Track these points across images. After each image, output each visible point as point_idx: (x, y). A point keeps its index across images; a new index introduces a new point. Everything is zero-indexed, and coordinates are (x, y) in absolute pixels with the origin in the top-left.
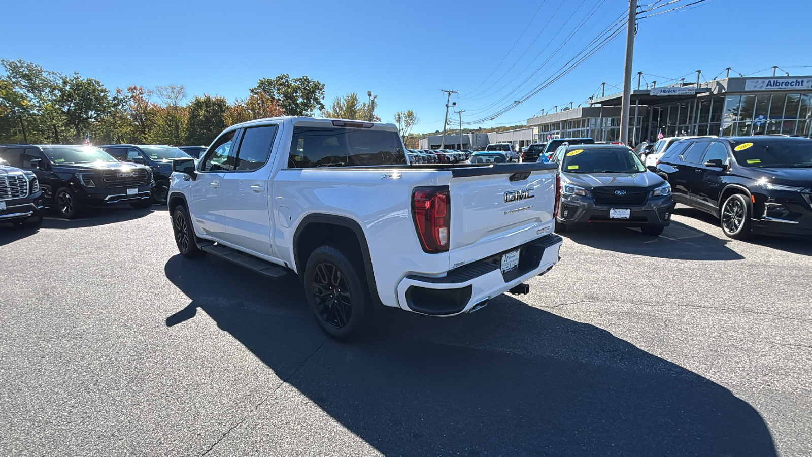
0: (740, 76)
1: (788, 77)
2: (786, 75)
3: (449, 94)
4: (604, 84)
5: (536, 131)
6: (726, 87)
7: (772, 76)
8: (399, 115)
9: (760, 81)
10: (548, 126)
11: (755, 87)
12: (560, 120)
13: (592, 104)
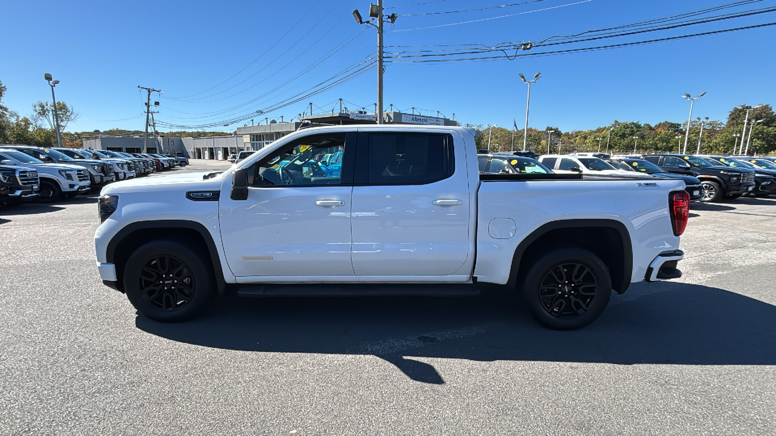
0: (398, 112)
1: (420, 116)
2: (419, 114)
3: (149, 91)
4: (311, 104)
5: (247, 139)
6: (393, 119)
7: (412, 113)
8: (42, 107)
9: (409, 116)
10: (260, 136)
11: (407, 120)
12: (275, 131)
13: (302, 120)
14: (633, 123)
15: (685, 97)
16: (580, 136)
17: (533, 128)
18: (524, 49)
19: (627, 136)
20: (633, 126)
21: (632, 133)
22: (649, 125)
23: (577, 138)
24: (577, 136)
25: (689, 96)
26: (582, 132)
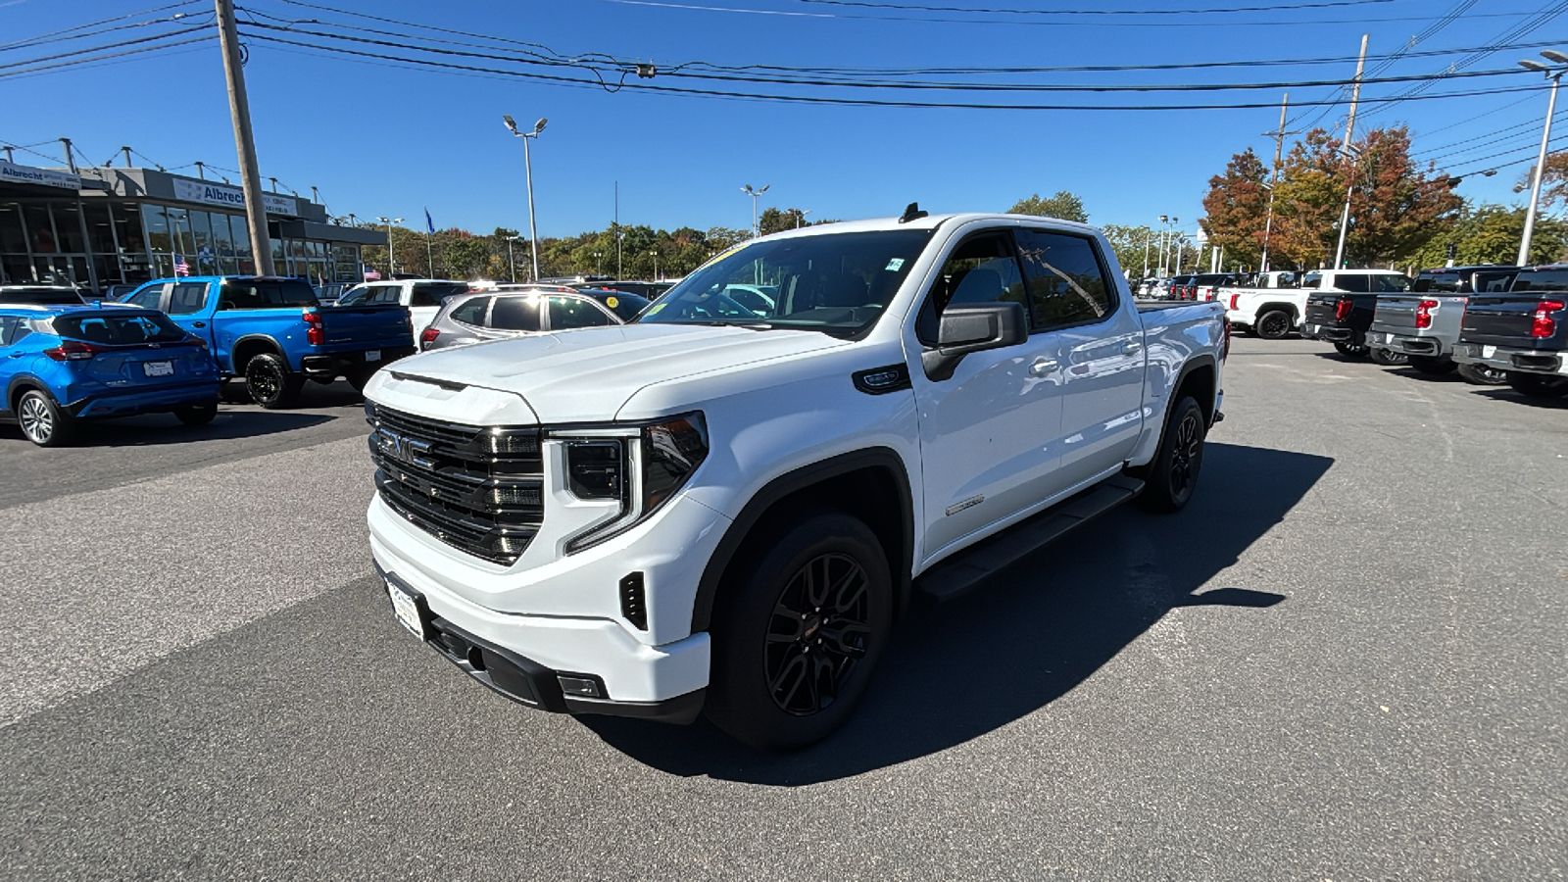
0: (159, 169)
1: (227, 186)
2: (224, 182)
6: (144, 188)
9: (193, 184)
11: (189, 194)
14: (643, 229)
15: (744, 189)
16: (554, 249)
17: (461, 230)
18: (641, 76)
19: (637, 250)
20: (642, 232)
21: (644, 246)
22: (664, 232)
23: (548, 253)
24: (548, 249)
25: (750, 189)
26: (555, 240)
